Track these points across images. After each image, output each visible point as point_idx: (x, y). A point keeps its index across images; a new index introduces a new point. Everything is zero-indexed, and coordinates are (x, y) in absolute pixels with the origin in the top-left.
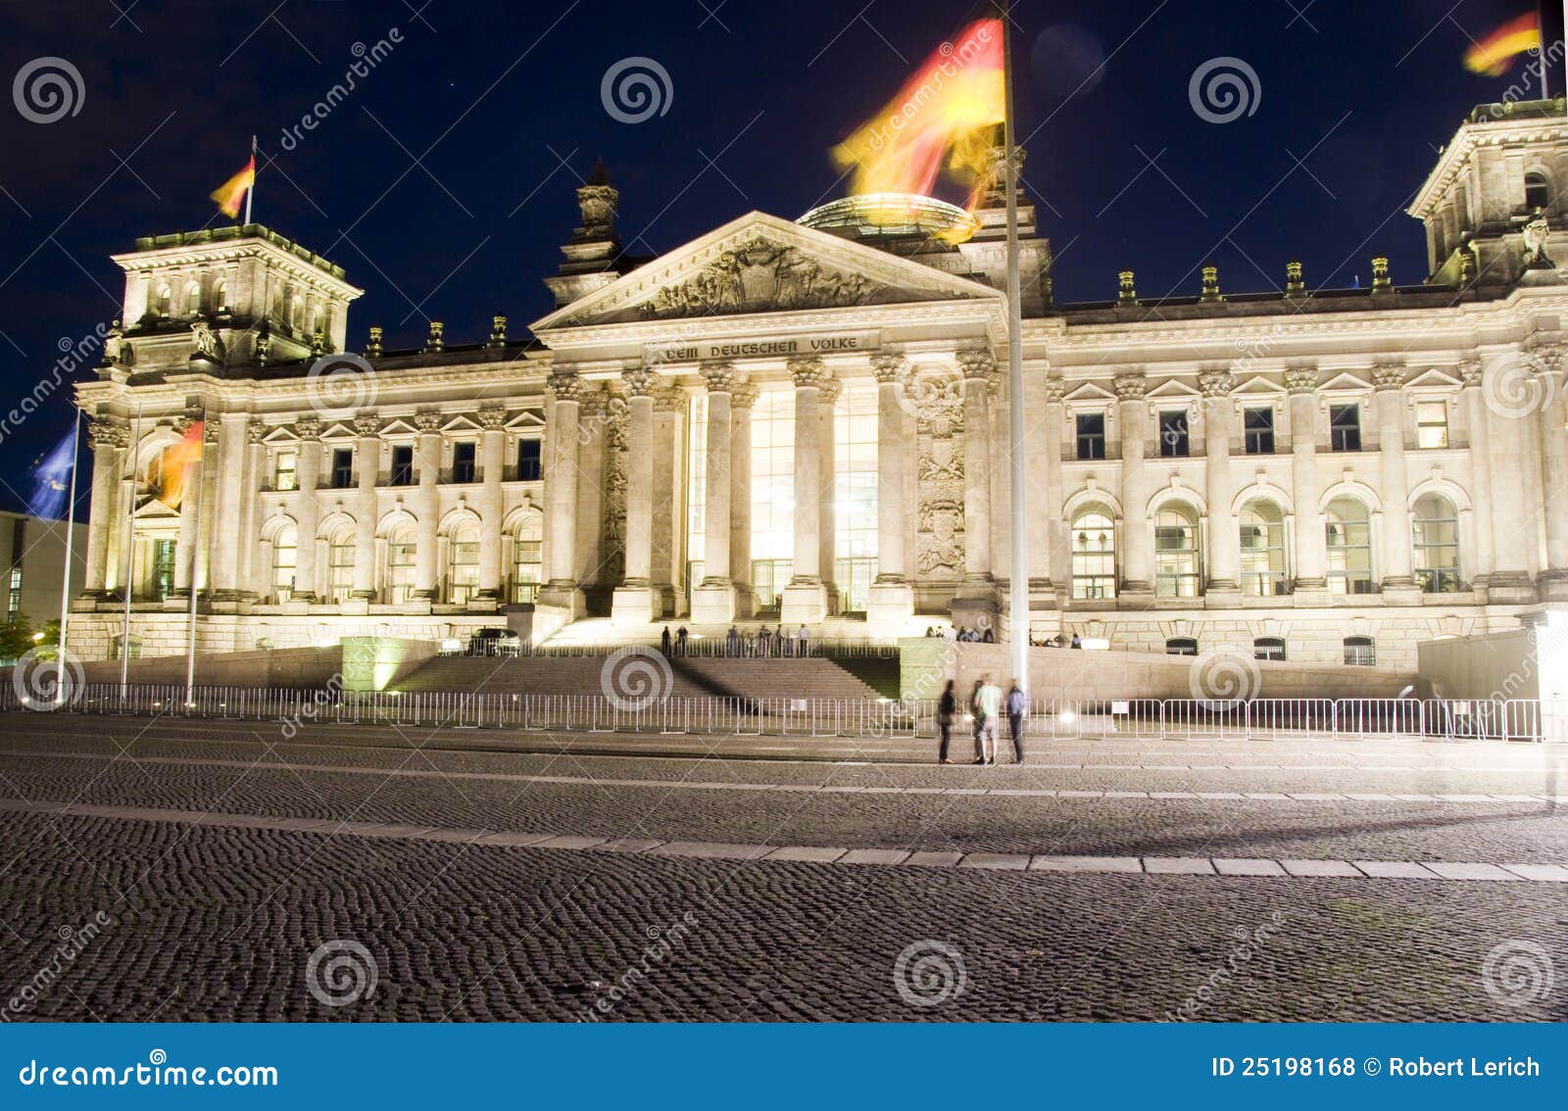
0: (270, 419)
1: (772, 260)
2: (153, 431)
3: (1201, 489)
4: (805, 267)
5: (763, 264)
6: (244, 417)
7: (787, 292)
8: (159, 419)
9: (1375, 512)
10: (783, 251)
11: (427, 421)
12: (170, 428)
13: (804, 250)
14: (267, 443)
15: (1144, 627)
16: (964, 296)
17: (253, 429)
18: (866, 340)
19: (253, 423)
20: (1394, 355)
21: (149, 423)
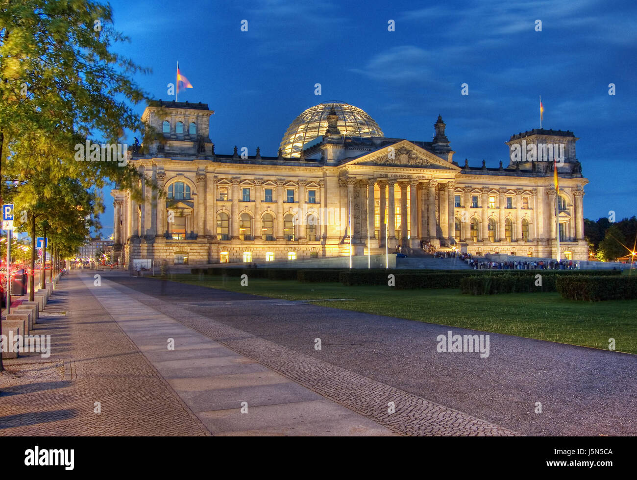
0: (220, 176)
1: (407, 153)
2: (176, 177)
3: (481, 216)
4: (414, 156)
5: (406, 154)
6: (213, 175)
7: (412, 162)
8: (177, 173)
9: (514, 223)
10: (410, 151)
11: (281, 183)
12: (183, 176)
13: (414, 151)
14: (218, 185)
15: (472, 249)
16: (452, 169)
17: (215, 179)
18: (429, 177)
19: (215, 177)
20: (521, 187)
21: (173, 174)
